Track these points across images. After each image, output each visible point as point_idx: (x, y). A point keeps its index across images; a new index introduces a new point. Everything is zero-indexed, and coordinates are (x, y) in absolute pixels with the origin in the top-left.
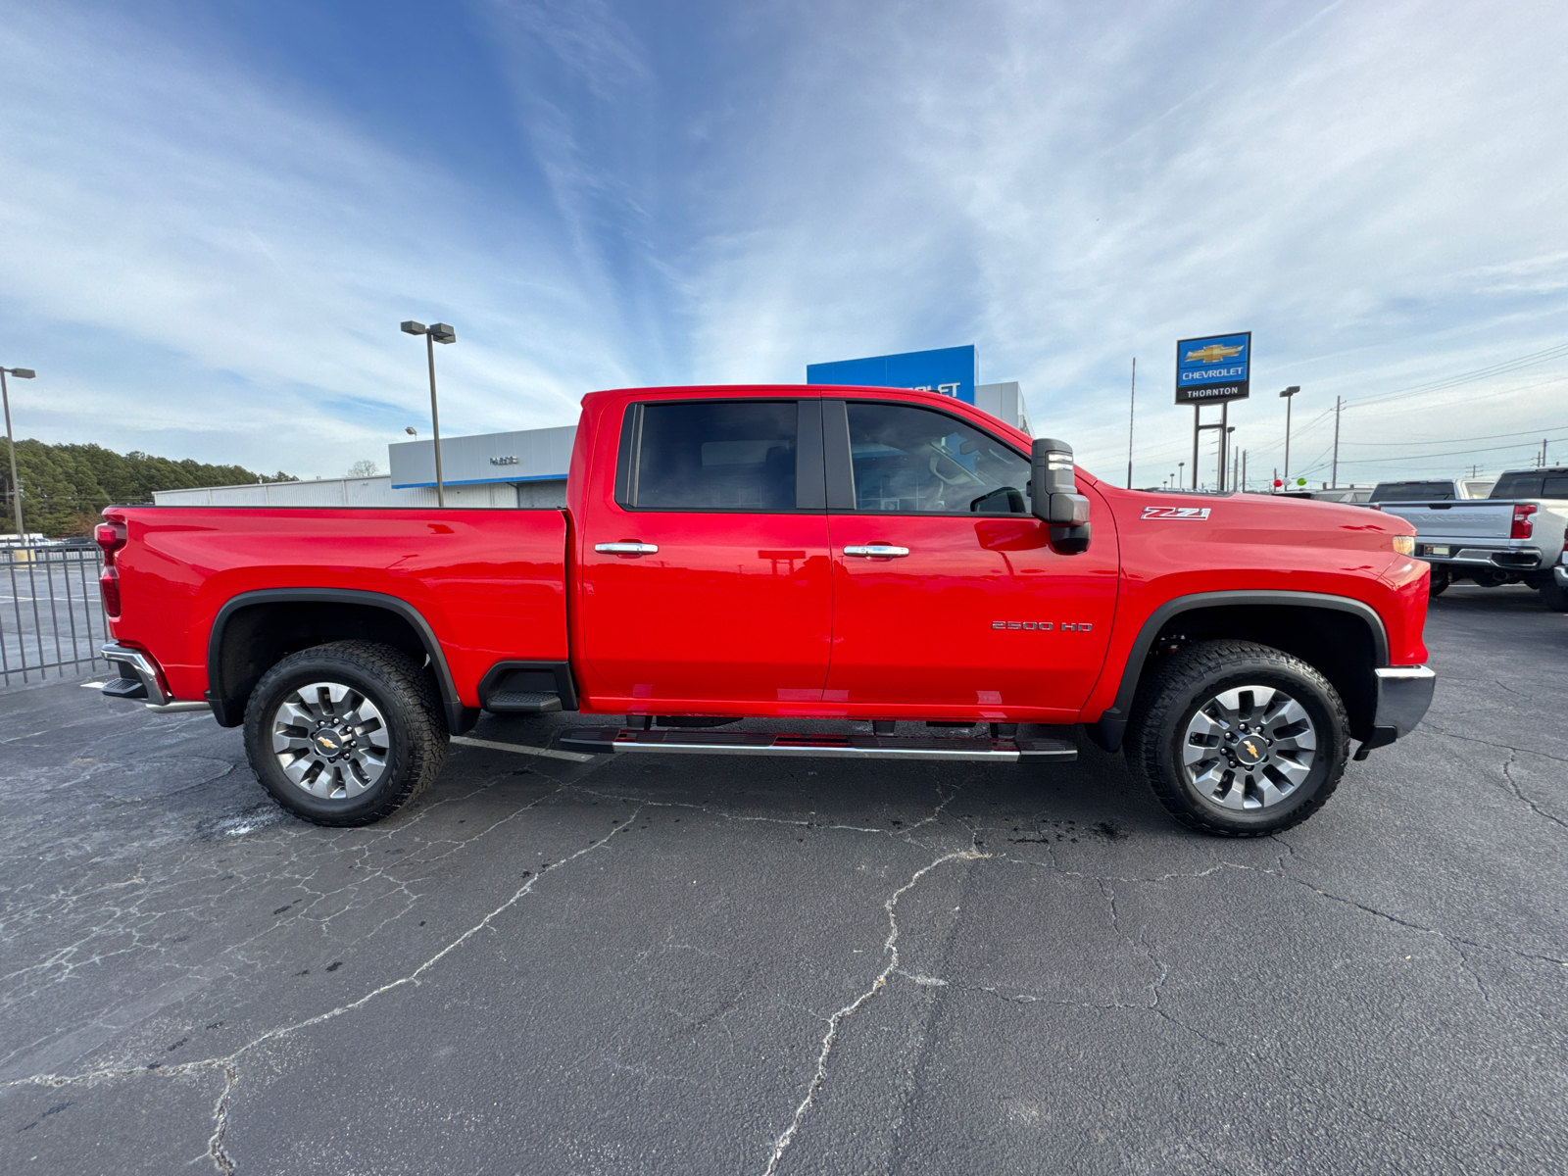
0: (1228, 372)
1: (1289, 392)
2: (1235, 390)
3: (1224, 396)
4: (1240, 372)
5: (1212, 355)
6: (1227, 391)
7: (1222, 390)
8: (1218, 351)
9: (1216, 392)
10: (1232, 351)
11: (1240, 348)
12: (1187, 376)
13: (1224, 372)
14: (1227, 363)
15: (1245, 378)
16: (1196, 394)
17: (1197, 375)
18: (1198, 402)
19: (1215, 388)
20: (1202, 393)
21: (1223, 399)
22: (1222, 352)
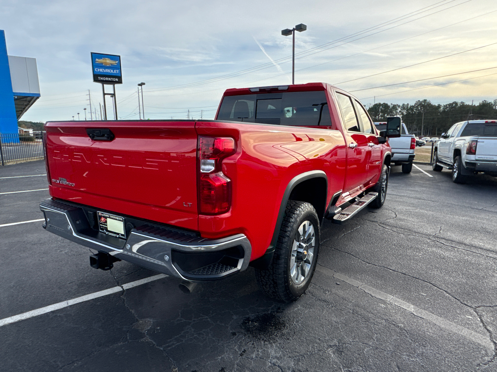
0: (114, 71)
1: (141, 84)
2: (117, 80)
3: (113, 81)
4: (118, 72)
5: (106, 62)
6: (114, 80)
7: (112, 79)
8: (108, 61)
9: (110, 79)
10: (114, 63)
11: (117, 62)
12: (97, 70)
13: (112, 71)
14: (112, 67)
15: (120, 75)
16: (102, 79)
17: (101, 70)
18: (104, 82)
19: (110, 78)
20: (104, 79)
21: (113, 83)
22: (111, 62)
